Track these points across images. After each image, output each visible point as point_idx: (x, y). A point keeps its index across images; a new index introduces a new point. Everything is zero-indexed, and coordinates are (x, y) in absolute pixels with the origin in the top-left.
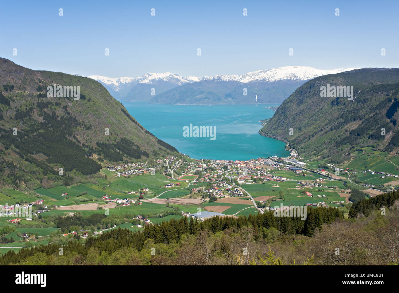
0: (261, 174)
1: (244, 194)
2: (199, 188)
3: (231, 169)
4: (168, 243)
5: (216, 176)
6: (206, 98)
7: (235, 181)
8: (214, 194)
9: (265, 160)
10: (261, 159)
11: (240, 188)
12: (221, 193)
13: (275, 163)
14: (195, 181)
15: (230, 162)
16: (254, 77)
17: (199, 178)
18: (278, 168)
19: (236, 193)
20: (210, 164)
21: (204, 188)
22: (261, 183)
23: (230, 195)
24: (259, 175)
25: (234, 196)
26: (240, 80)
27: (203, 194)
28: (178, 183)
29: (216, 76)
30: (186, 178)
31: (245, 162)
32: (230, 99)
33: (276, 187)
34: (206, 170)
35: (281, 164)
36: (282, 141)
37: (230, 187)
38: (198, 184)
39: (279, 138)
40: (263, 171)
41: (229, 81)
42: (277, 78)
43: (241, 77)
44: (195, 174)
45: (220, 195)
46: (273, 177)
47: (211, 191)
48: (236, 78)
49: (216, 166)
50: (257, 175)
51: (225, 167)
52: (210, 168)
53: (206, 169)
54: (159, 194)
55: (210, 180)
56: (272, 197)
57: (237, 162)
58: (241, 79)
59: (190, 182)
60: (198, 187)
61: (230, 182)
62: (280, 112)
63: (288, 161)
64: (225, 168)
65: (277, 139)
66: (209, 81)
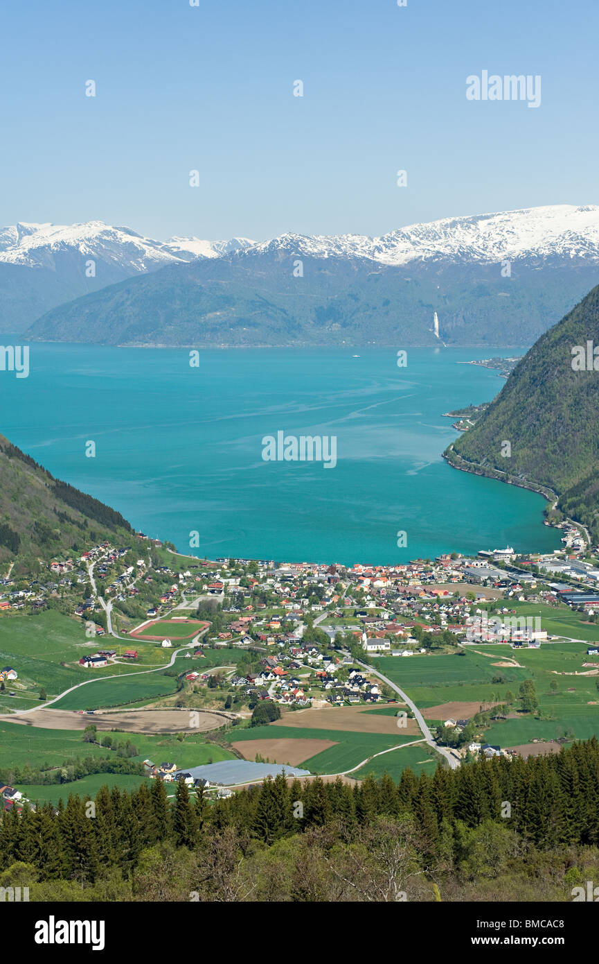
0: (449, 619)
1: (386, 693)
2: (212, 672)
3: (335, 599)
4: (91, 879)
5: (277, 626)
6: (241, 322)
7: (352, 644)
8: (271, 692)
9: (467, 564)
10: (453, 558)
11: (371, 670)
12: (296, 692)
13: (504, 575)
14: (196, 642)
15: (332, 570)
16: (426, 244)
17: (214, 631)
18: (515, 596)
19: (356, 689)
20: (257, 579)
21: (231, 670)
22: (450, 650)
23: (331, 699)
24: (444, 623)
25: (347, 703)
26: (372, 253)
27: (226, 694)
28: (131, 649)
29: (283, 236)
30: (161, 630)
31: (392, 570)
32: (336, 327)
33: (509, 668)
34: (239, 600)
35: (528, 579)
36: (532, 490)
37: (331, 668)
38: (209, 655)
39: (522, 477)
40: (457, 608)
41: (334, 259)
42: (517, 247)
43: (377, 242)
44: (196, 615)
45: (293, 696)
47: (259, 681)
48: (359, 245)
49: (277, 585)
50: (437, 623)
51: (311, 588)
52: (255, 594)
53: (241, 597)
54: (58, 694)
55: (256, 638)
56: (494, 704)
57: (361, 569)
58: (379, 249)
59: (176, 645)
60: (208, 666)
61: (332, 649)
62: (526, 378)
63: (555, 570)
64: (315, 594)
65: (515, 484)
66: (252, 258)
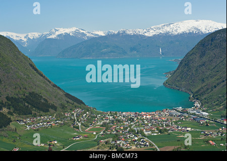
0: (166, 125)
1: (150, 144)
2: (106, 140)
3: (137, 121)
5: (122, 128)
6: (111, 52)
7: (141, 132)
8: (121, 145)
9: (170, 111)
10: (166, 110)
11: (146, 139)
13: (179, 114)
14: (102, 133)
15: (136, 114)
16: (157, 31)
17: (106, 130)
18: (182, 119)
19: (143, 143)
20: (117, 116)
21: (111, 139)
22: (166, 133)
23: (136, 146)
25: (141, 147)
26: (144, 33)
27: (110, 145)
28: (85, 135)
29: (121, 30)
30: (93, 130)
31: (151, 113)
32: (135, 52)
33: (181, 138)
34: (113, 122)
35: (185, 115)
36: (186, 92)
37: (136, 138)
38: (105, 136)
39: (183, 89)
40: (168, 122)
41: (134, 35)
42: (180, 31)
43: (145, 31)
44: (102, 126)
45: (127, 146)
46: (178, 127)
47: (118, 142)
48: (141, 31)
49: (122, 118)
50: (163, 126)
51: (131, 118)
52: (117, 120)
53: (113, 121)
55: (117, 131)
56: (178, 147)
57: (143, 113)
58: (146, 33)
59: (97, 134)
60: (105, 139)
61: (136, 134)
62: (183, 64)
63: (192, 112)
64: (132, 120)
65: (182, 91)
66: (114, 35)
